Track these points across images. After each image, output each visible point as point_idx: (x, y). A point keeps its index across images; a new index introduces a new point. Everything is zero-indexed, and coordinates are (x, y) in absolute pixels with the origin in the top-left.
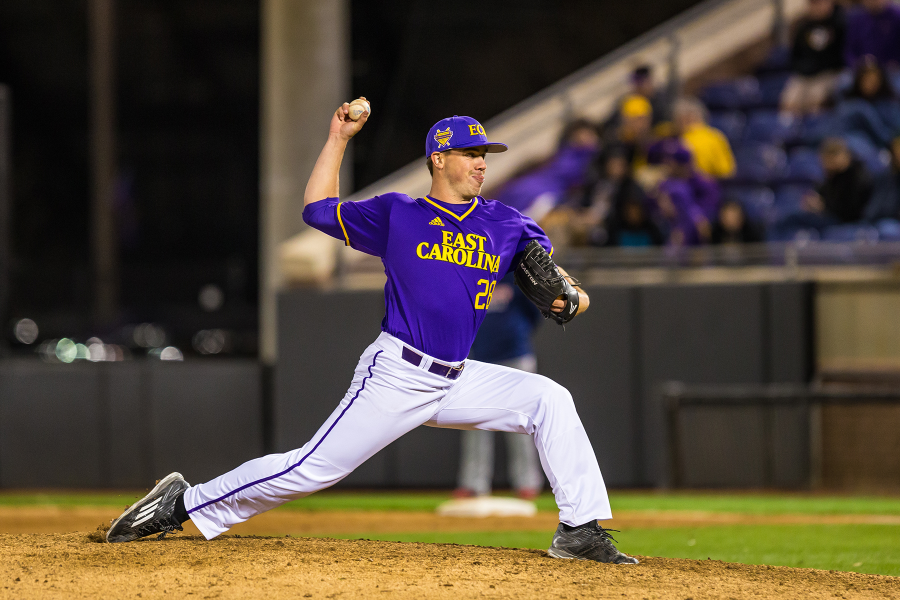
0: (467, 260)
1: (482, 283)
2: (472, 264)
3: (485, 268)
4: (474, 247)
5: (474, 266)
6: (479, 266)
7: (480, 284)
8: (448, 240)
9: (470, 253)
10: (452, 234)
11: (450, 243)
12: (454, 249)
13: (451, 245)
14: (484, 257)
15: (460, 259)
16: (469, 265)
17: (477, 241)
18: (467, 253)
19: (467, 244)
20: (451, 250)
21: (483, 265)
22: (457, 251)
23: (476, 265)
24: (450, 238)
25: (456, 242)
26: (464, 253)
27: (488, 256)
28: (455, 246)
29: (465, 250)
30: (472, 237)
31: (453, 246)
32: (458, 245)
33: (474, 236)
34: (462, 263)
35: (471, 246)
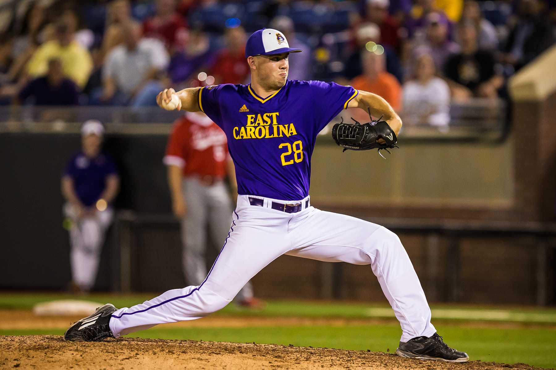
0: (265, 133)
1: (283, 146)
2: (270, 135)
3: (281, 136)
4: (269, 123)
5: (272, 136)
6: (276, 135)
7: (282, 148)
8: (251, 122)
9: (267, 128)
10: (254, 116)
11: (252, 124)
12: (255, 127)
13: (253, 125)
14: (278, 128)
15: (260, 134)
16: (268, 136)
17: (271, 118)
18: (265, 128)
19: (264, 121)
20: (253, 129)
21: (279, 134)
22: (258, 129)
23: (273, 135)
24: (253, 120)
25: (257, 122)
26: (263, 129)
27: (281, 127)
28: (256, 125)
29: (264, 126)
30: (267, 116)
31: (255, 125)
32: (259, 124)
33: (268, 114)
34: (263, 136)
35: (267, 123)
